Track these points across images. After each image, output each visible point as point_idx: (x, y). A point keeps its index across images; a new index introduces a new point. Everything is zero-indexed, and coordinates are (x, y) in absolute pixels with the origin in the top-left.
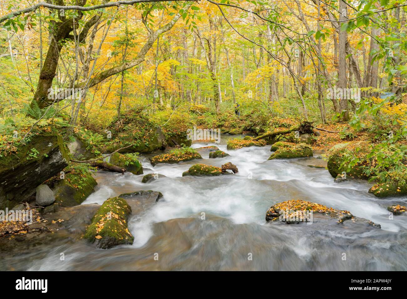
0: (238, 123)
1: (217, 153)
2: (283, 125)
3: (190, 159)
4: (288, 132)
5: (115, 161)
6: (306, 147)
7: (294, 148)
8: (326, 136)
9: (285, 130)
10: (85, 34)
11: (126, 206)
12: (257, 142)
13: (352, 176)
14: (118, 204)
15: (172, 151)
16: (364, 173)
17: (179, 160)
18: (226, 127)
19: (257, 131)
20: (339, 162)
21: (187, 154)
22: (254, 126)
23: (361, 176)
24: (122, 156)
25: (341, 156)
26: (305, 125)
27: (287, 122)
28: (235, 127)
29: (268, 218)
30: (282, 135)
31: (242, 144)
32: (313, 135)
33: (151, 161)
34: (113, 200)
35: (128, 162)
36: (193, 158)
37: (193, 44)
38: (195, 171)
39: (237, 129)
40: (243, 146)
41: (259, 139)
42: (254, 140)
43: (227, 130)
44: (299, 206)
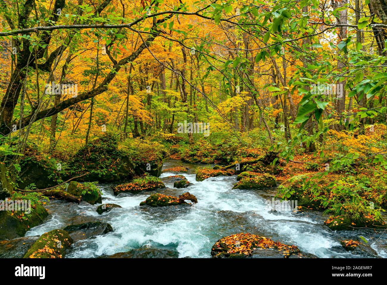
0: (210, 153)
1: (182, 183)
2: (251, 155)
3: (153, 188)
4: (255, 162)
5: (73, 190)
6: (269, 177)
7: (258, 178)
8: (291, 166)
9: (252, 160)
10: (50, 63)
11: (67, 239)
12: (225, 172)
13: (310, 208)
14: (57, 237)
15: (135, 180)
16: (322, 205)
17: (141, 189)
18: (198, 156)
19: (228, 160)
20: (297, 193)
21: (151, 183)
22: (225, 155)
23: (318, 208)
24: (79, 185)
25: (300, 187)
26: (271, 155)
27: (254, 152)
28: (207, 157)
29: (213, 253)
30: (249, 165)
31: (210, 174)
32: (278, 165)
33: (114, 190)
34: (53, 233)
35: (85, 192)
36: (157, 187)
37: (171, 76)
38: (152, 201)
39: (209, 158)
40: (211, 175)
41: (228, 168)
42: (222, 170)
43: (199, 159)
44: (245, 240)
